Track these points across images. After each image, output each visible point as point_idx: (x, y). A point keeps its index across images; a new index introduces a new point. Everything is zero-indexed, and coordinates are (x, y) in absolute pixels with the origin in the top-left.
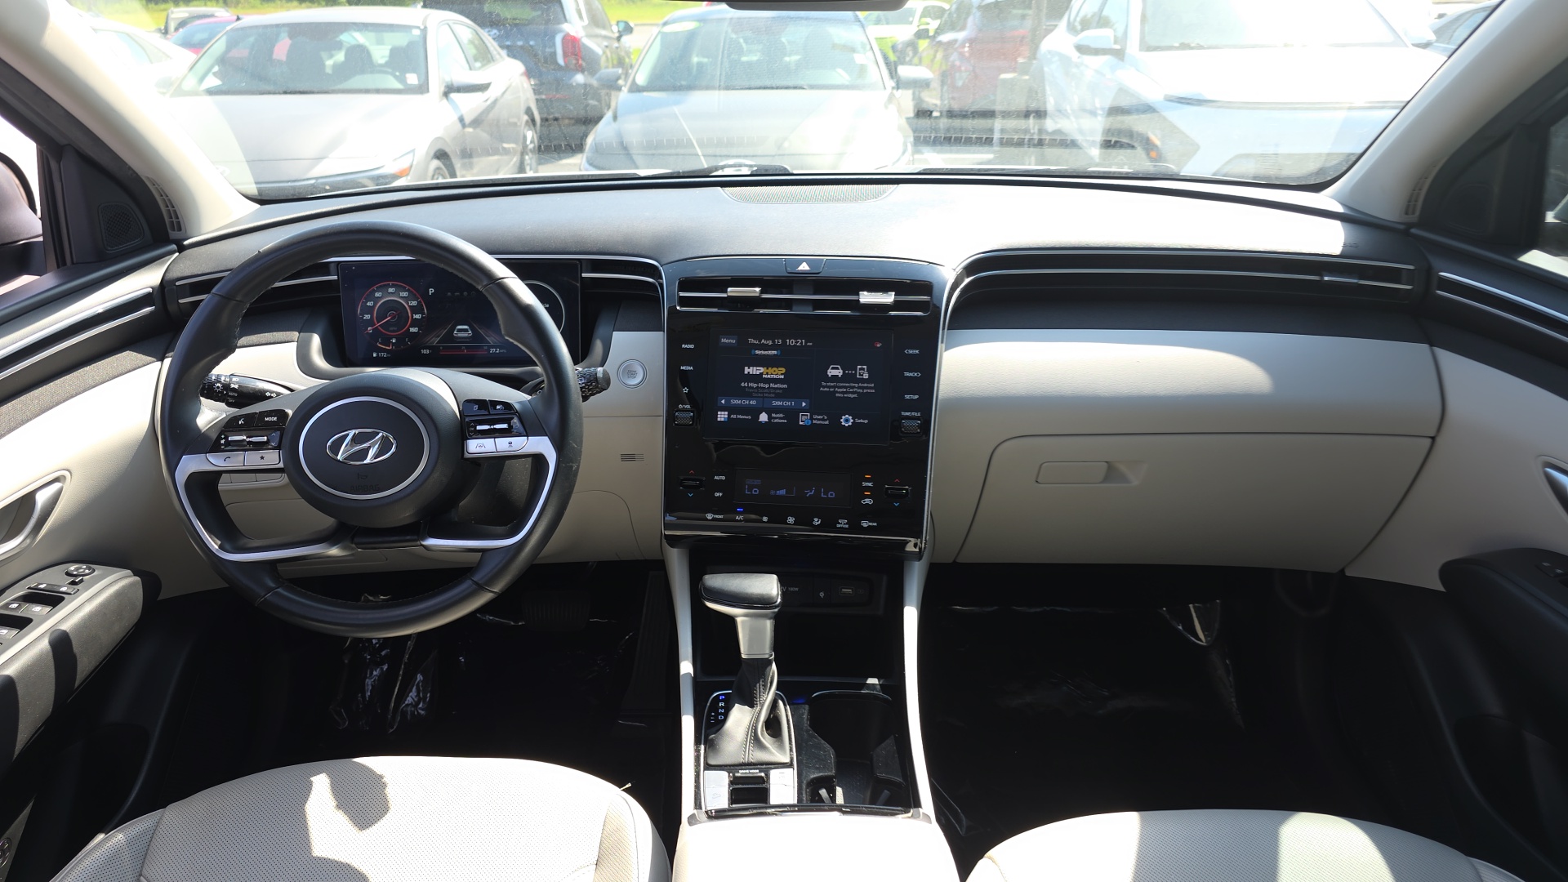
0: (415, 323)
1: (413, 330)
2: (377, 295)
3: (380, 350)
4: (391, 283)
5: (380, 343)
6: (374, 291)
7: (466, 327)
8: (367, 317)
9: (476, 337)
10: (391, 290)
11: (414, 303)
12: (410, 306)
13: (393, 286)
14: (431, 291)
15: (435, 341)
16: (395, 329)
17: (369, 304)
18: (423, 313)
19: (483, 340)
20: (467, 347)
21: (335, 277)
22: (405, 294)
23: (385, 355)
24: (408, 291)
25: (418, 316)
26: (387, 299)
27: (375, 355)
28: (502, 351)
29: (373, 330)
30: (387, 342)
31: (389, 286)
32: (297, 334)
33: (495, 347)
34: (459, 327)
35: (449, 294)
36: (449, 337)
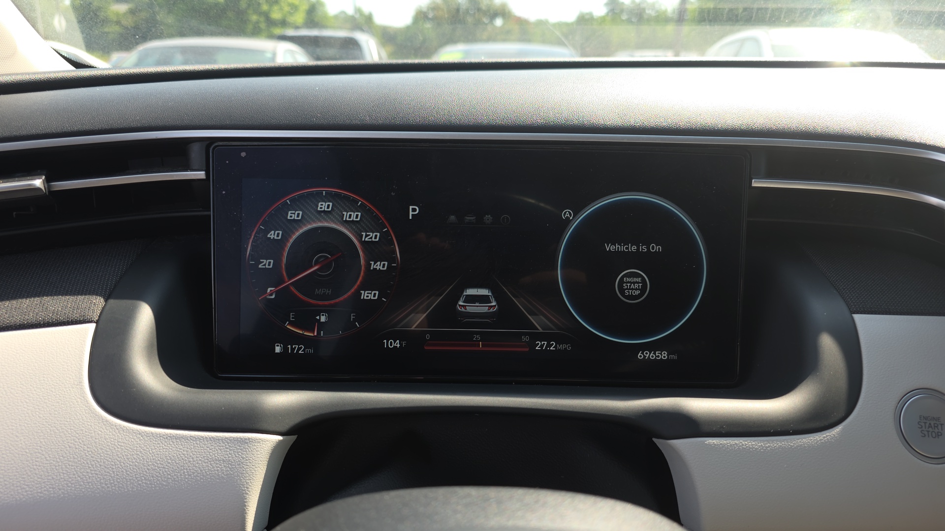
0: (373, 280)
1: (366, 295)
2: (292, 215)
3: (288, 338)
4: (324, 190)
5: (291, 324)
6: (286, 208)
7: (484, 292)
8: (266, 264)
9: (506, 315)
10: (323, 206)
11: (374, 236)
12: (364, 243)
13: (329, 197)
14: (413, 211)
15: (417, 320)
16: (329, 292)
17: (272, 235)
18: (391, 259)
19: (525, 323)
20: (485, 337)
21: (201, 175)
22: (355, 216)
23: (300, 349)
24: (362, 208)
25: (379, 266)
26: (314, 225)
27: (278, 349)
28: (561, 347)
29: (277, 293)
31: (319, 197)
32: (98, 302)
33: (548, 338)
34: (471, 292)
35: (453, 218)
36: (448, 313)
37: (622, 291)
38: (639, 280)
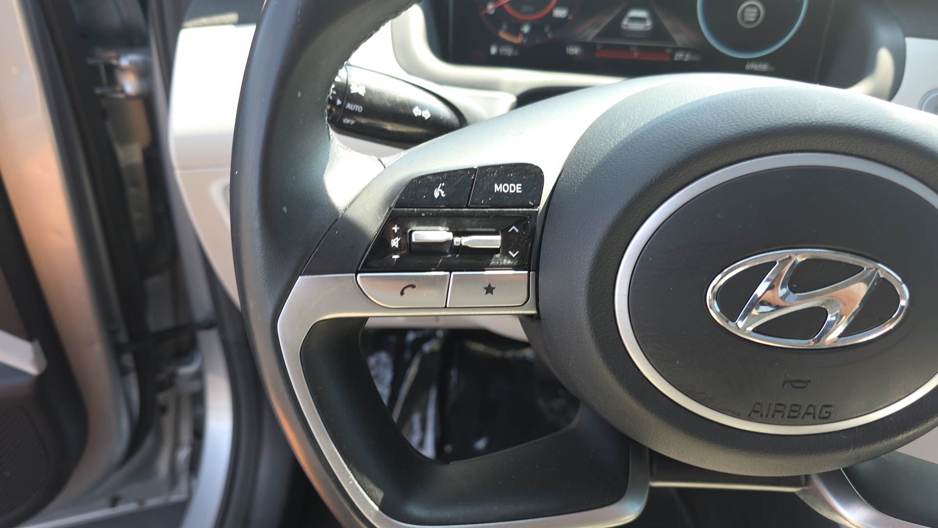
1: (558, 13)
3: (501, 43)
5: (504, 32)
7: (642, 14)
9: (658, 32)
15: (590, 33)
19: (670, 39)
20: (641, 49)
23: (508, 51)
27: (493, 51)
29: (495, 9)
30: (515, 29)
33: (685, 50)
34: (634, 13)
36: (615, 29)
37: (743, 17)
38: (755, 10)
